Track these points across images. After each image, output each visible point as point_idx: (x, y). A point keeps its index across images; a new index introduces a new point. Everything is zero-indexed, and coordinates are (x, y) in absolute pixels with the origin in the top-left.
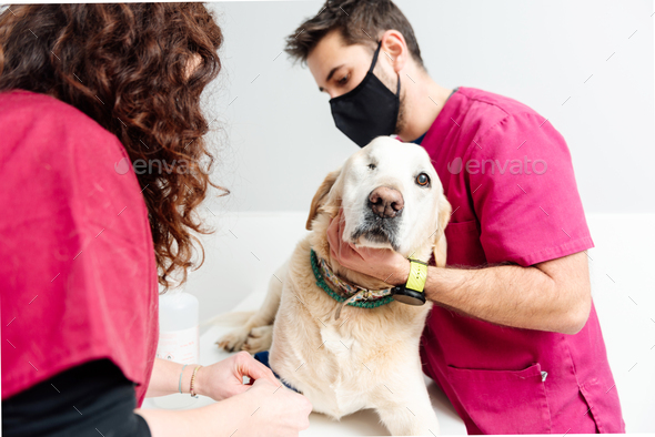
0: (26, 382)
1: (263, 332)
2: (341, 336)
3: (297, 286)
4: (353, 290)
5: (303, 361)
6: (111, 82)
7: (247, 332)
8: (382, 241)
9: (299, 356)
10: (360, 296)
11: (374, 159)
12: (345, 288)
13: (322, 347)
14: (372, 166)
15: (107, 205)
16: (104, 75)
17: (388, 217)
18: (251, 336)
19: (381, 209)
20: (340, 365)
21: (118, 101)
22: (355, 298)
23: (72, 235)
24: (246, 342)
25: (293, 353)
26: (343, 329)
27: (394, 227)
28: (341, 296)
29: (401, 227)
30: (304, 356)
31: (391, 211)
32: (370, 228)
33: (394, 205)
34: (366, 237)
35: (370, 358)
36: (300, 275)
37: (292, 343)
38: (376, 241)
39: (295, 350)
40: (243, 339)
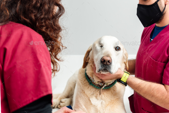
0: (31, 101)
1: (65, 101)
2: (98, 99)
3: (81, 84)
4: (102, 84)
5: (85, 109)
6: (35, 18)
7: (59, 101)
8: (107, 72)
9: (84, 107)
10: (105, 85)
11: (102, 44)
12: (100, 84)
13: (91, 104)
14: (102, 46)
15: (43, 55)
16: (33, 16)
17: (108, 65)
18: (61, 102)
19: (105, 63)
20: (99, 109)
21: (37, 24)
22: (104, 87)
23: (38, 64)
24: (59, 105)
25: (82, 106)
26: (98, 97)
27: (110, 68)
28: (99, 87)
29: (112, 67)
30: (86, 107)
31: (108, 63)
32: (103, 69)
33: (109, 61)
34: (102, 71)
35: (108, 105)
36: (82, 80)
37: (81, 103)
38: (105, 72)
39: (82, 105)
40: (58, 104)
